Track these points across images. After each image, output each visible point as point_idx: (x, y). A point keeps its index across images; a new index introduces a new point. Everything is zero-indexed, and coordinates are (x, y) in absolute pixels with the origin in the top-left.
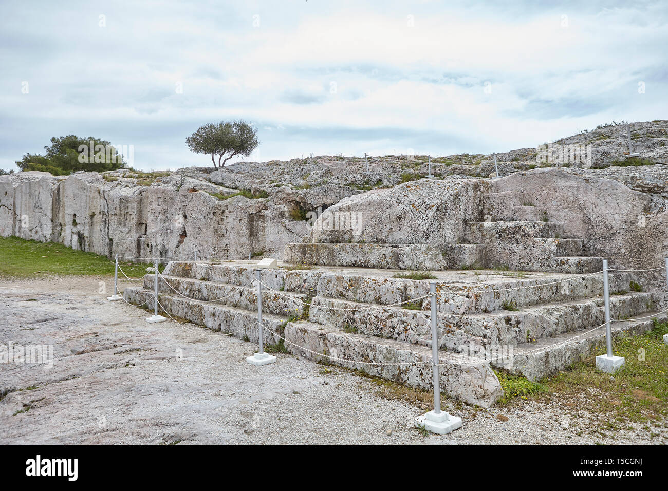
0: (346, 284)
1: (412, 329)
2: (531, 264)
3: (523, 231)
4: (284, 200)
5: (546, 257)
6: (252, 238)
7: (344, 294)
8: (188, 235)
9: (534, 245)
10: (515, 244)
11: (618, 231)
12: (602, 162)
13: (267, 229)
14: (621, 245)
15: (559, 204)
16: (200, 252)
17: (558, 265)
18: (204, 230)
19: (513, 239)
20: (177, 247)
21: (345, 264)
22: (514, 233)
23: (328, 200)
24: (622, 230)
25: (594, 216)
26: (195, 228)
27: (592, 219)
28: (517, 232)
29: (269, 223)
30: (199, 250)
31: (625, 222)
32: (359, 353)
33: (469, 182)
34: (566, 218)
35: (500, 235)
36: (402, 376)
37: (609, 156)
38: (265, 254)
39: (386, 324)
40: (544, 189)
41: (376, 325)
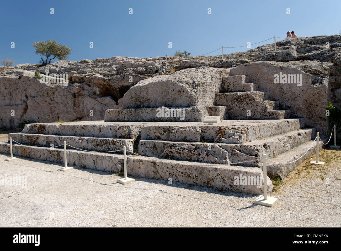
0: (161, 131)
1: (211, 154)
2: (255, 115)
3: (250, 97)
4: (96, 84)
5: (264, 111)
6: (75, 108)
7: (160, 137)
8: (29, 107)
9: (257, 105)
10: (246, 105)
11: (298, 96)
12: (285, 59)
13: (85, 103)
14: (300, 103)
15: (266, 82)
16: (39, 119)
17: (270, 115)
18: (41, 104)
19: (245, 102)
20: (22, 116)
21: (147, 120)
22: (245, 98)
23: (125, 83)
24: (301, 95)
25: (286, 88)
26: (34, 103)
27: (284, 89)
28: (247, 98)
29: (87, 99)
30: (38, 117)
31: (302, 91)
32: (180, 171)
33: (217, 70)
34: (270, 90)
35: (237, 100)
36: (211, 182)
37: (289, 55)
38: (84, 118)
39: (194, 153)
40: (258, 73)
41: (187, 154)
